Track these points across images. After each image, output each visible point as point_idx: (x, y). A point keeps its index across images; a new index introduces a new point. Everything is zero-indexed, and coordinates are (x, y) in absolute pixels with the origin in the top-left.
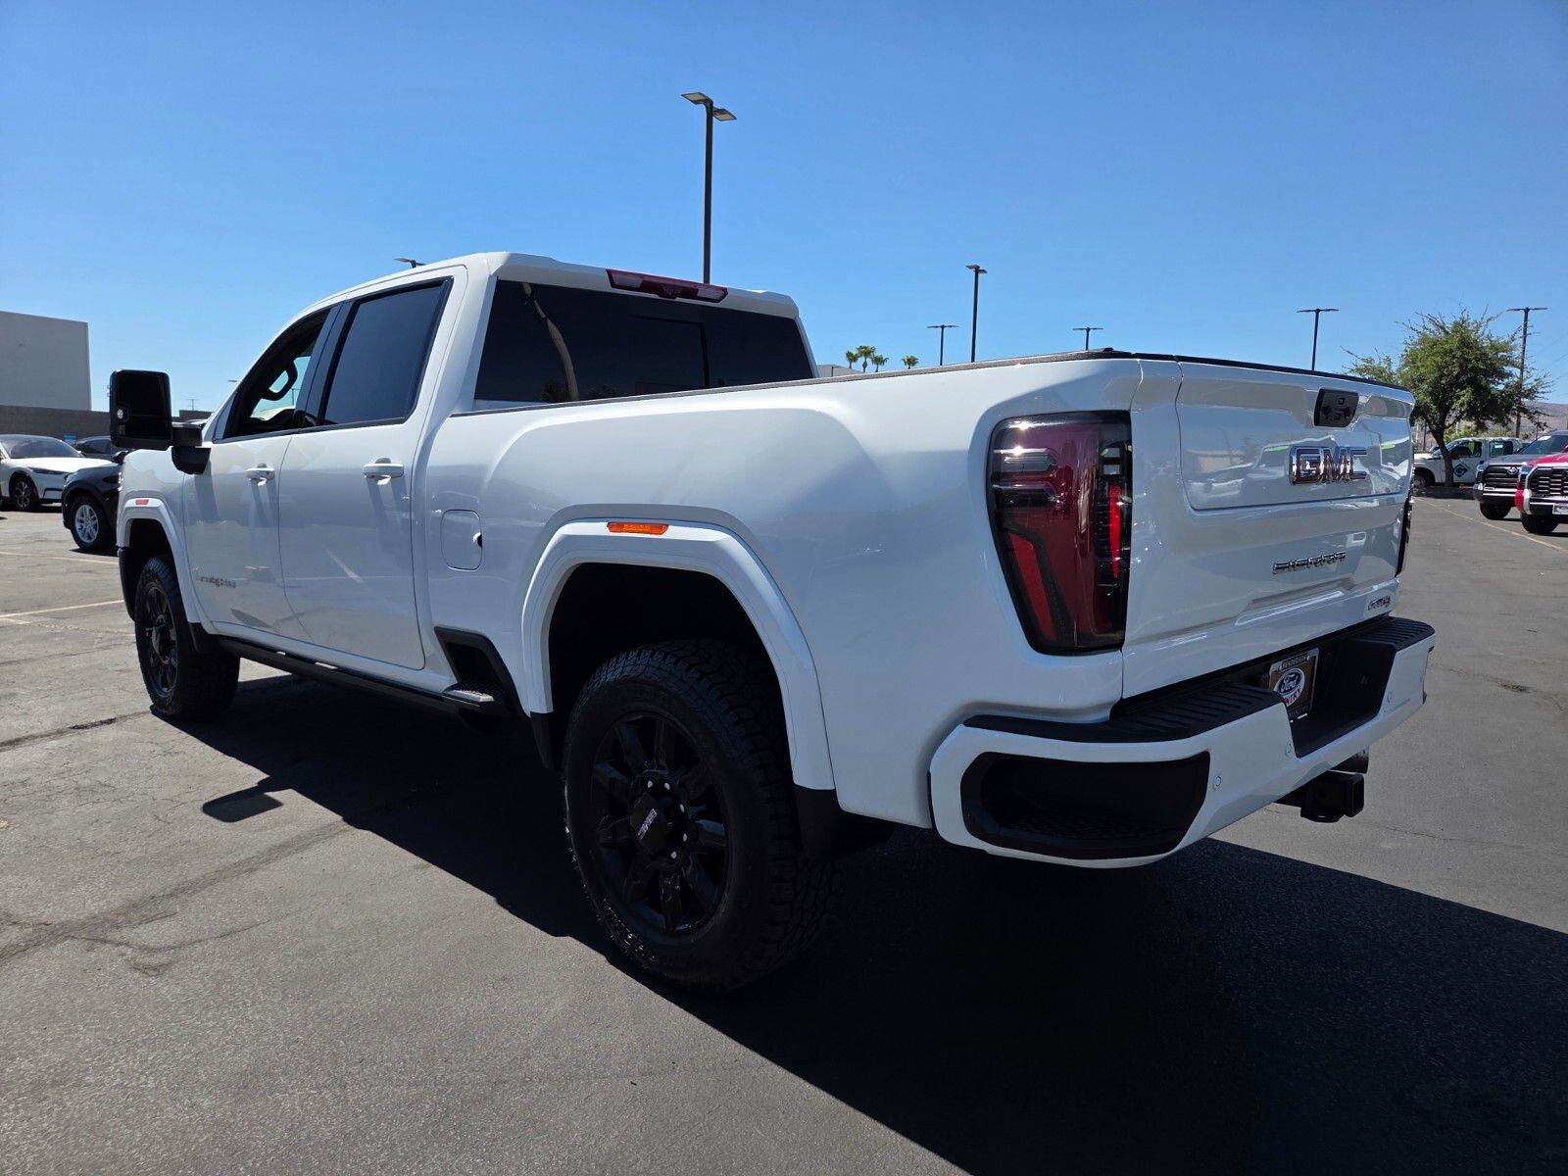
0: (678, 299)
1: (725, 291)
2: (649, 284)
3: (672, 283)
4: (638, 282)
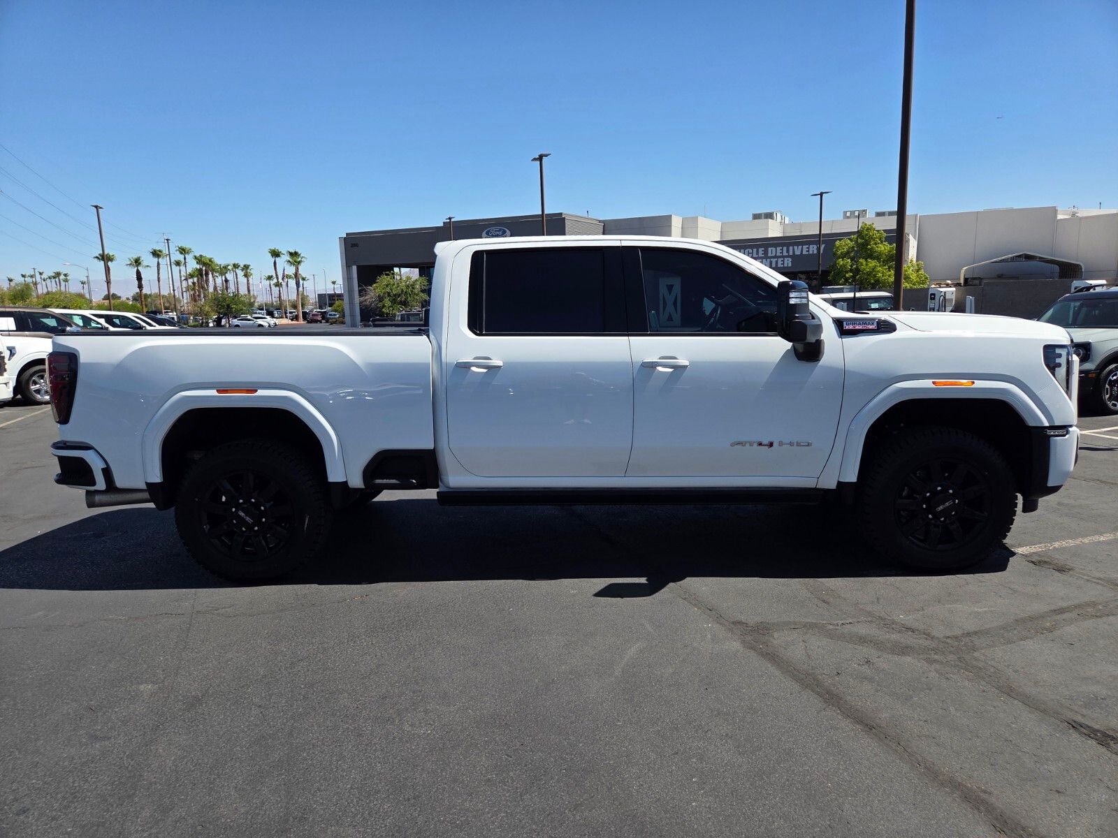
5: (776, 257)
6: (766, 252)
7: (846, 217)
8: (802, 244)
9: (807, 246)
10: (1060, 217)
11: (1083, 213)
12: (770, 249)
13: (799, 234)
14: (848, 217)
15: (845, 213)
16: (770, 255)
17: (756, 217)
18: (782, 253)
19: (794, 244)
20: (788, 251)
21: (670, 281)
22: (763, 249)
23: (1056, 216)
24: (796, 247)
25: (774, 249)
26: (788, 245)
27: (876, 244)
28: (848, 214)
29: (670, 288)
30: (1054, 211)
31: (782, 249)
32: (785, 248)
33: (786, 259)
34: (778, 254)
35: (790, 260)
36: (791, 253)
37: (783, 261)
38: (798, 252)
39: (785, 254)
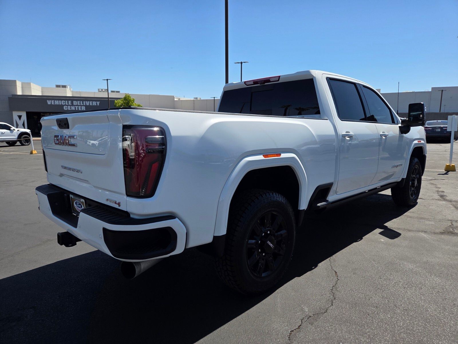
0: (266, 84)
1: (279, 76)
2: (255, 82)
3: (261, 80)
4: (252, 83)
5: (77, 105)
6: (72, 103)
7: (99, 91)
8: (90, 101)
9: (92, 102)
10: (175, 99)
11: (182, 99)
12: (74, 102)
13: (80, 96)
14: (100, 91)
15: (99, 89)
16: (74, 104)
17: (58, 86)
18: (80, 104)
19: (85, 100)
20: (83, 103)
21: (20, 113)
22: (71, 101)
23: (174, 99)
24: (86, 102)
25: (76, 102)
26: (83, 101)
27: (132, 103)
28: (100, 90)
29: (20, 117)
30: (173, 97)
31: (80, 102)
32: (81, 102)
33: (82, 107)
34: (78, 104)
35: (84, 107)
36: (85, 104)
37: (81, 107)
38: (88, 104)
39: (82, 104)
